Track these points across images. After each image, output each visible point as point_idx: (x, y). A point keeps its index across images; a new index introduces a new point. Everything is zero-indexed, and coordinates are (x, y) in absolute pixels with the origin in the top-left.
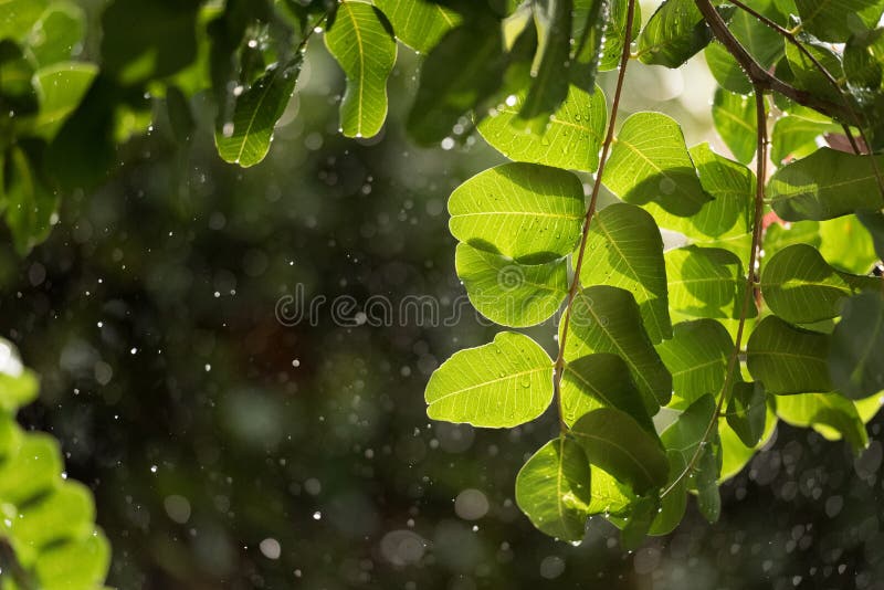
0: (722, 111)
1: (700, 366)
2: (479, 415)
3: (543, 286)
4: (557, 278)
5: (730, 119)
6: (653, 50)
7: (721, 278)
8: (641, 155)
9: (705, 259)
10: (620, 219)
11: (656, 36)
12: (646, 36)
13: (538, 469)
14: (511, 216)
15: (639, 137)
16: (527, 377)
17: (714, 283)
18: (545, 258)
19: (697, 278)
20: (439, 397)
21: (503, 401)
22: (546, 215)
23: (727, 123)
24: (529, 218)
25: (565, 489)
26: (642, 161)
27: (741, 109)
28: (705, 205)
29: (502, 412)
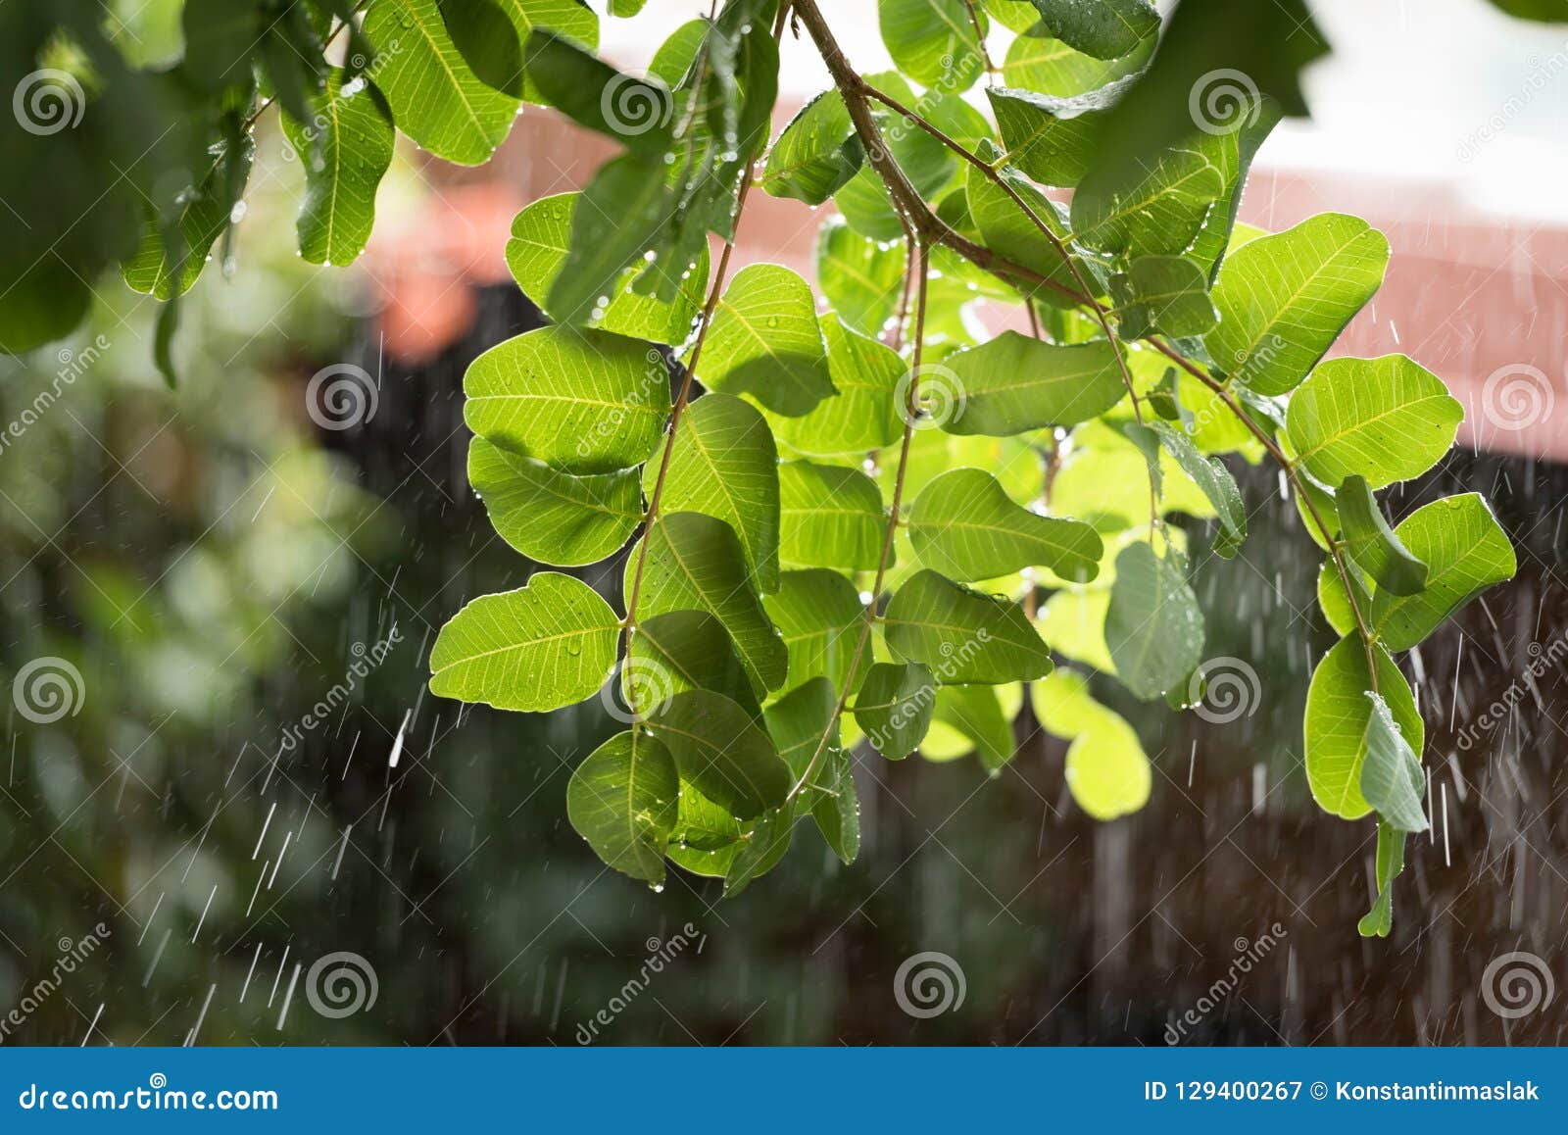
0: (836, 263)
1: (805, 636)
2: (502, 693)
3: (602, 507)
4: (623, 497)
5: (846, 274)
6: (784, 175)
7: (842, 510)
8: (747, 324)
9: (819, 482)
10: (716, 416)
11: (787, 157)
12: (774, 156)
13: (599, 774)
14: (553, 402)
15: (748, 299)
16: (576, 641)
17: (829, 518)
18: (602, 466)
19: (803, 507)
20: (448, 663)
21: (537, 674)
22: (607, 405)
23: (839, 279)
24: (580, 407)
25: (639, 806)
26: (745, 331)
27: (863, 260)
28: (822, 403)
29: (535, 688)
